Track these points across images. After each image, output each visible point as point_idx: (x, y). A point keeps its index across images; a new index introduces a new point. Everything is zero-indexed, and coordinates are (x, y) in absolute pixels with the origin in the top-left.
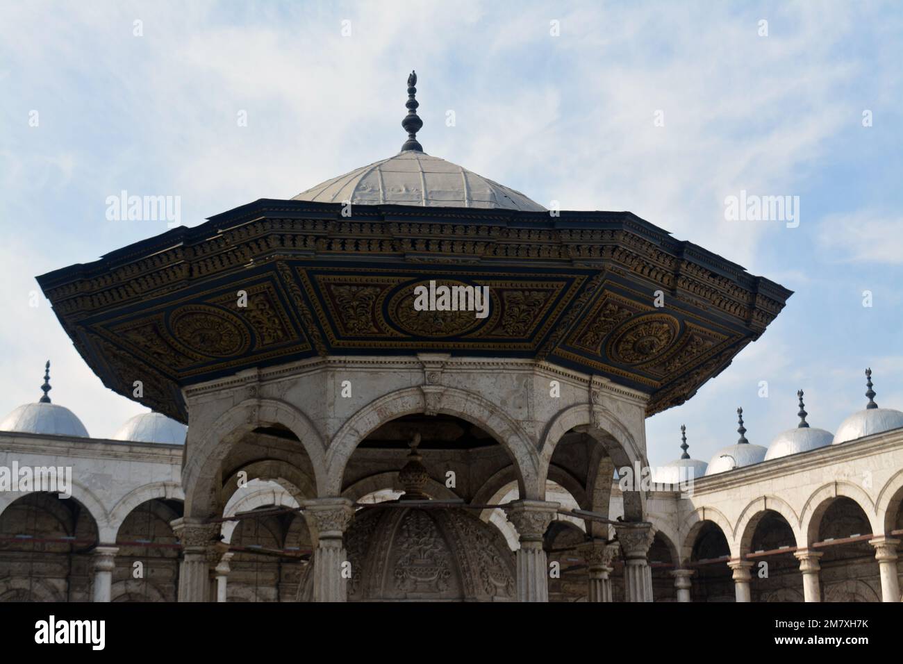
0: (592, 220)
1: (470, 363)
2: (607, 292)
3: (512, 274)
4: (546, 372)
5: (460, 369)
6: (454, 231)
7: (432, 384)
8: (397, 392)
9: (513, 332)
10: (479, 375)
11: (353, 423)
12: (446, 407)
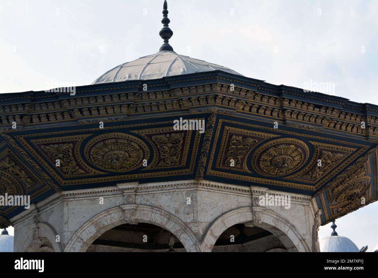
0: (195, 80)
1: (153, 187)
2: (227, 128)
3: (153, 124)
4: (209, 188)
5: (148, 191)
6: (104, 100)
7: (129, 203)
8: (106, 211)
9: (171, 163)
10: (161, 194)
11: (79, 234)
12: (139, 218)
